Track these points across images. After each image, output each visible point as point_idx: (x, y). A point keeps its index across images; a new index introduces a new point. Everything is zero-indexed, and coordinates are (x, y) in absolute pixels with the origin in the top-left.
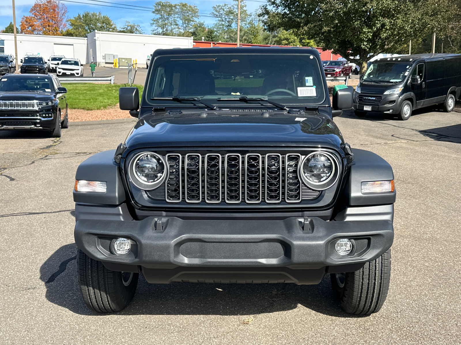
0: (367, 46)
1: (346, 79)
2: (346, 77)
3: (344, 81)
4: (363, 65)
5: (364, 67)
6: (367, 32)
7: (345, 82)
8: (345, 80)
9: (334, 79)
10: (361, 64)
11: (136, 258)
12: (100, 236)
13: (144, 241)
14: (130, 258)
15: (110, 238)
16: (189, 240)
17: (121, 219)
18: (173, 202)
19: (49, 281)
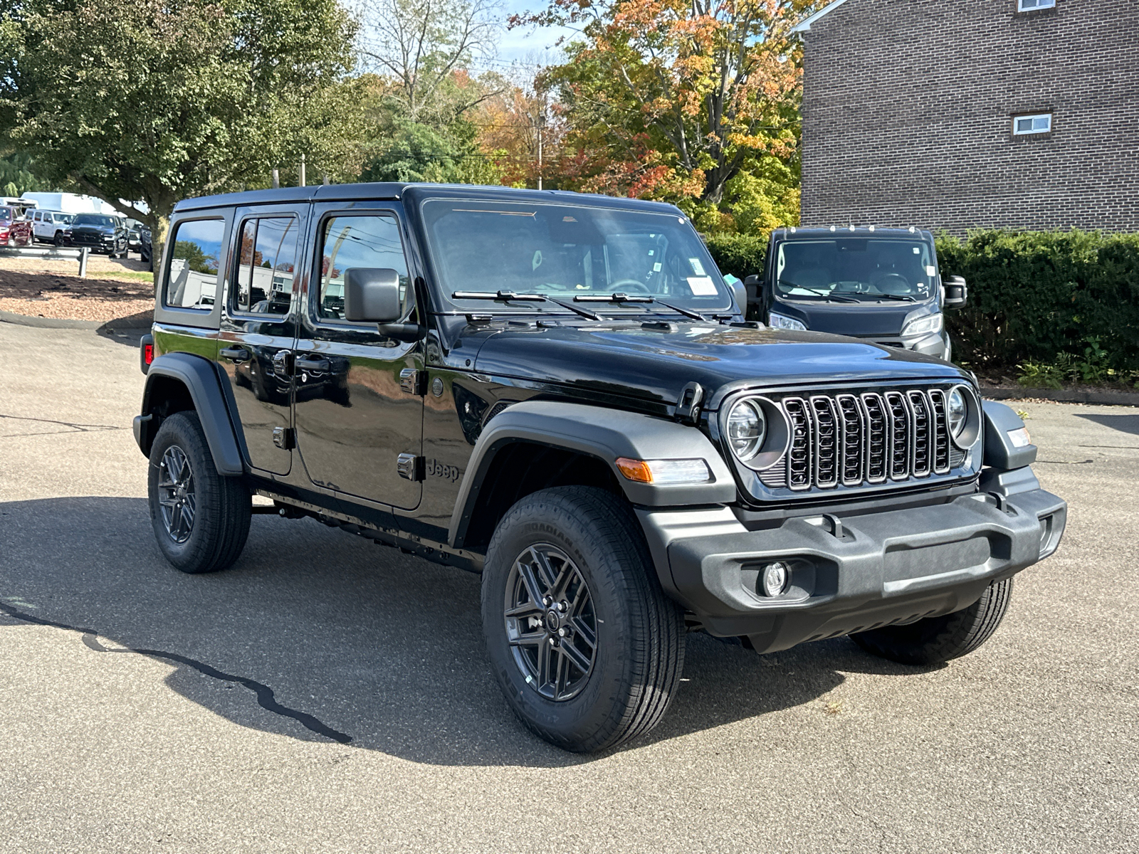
0: (173, 178)
1: (82, 255)
2: (80, 251)
3: (76, 260)
4: (160, 226)
5: (163, 229)
6: (178, 149)
7: (79, 263)
8: (80, 259)
9: (50, 253)
10: (156, 222)
11: (813, 595)
12: (747, 563)
13: (844, 559)
14: (799, 599)
15: (760, 564)
16: (891, 549)
17: (740, 528)
18: (800, 489)
19: (344, 739)
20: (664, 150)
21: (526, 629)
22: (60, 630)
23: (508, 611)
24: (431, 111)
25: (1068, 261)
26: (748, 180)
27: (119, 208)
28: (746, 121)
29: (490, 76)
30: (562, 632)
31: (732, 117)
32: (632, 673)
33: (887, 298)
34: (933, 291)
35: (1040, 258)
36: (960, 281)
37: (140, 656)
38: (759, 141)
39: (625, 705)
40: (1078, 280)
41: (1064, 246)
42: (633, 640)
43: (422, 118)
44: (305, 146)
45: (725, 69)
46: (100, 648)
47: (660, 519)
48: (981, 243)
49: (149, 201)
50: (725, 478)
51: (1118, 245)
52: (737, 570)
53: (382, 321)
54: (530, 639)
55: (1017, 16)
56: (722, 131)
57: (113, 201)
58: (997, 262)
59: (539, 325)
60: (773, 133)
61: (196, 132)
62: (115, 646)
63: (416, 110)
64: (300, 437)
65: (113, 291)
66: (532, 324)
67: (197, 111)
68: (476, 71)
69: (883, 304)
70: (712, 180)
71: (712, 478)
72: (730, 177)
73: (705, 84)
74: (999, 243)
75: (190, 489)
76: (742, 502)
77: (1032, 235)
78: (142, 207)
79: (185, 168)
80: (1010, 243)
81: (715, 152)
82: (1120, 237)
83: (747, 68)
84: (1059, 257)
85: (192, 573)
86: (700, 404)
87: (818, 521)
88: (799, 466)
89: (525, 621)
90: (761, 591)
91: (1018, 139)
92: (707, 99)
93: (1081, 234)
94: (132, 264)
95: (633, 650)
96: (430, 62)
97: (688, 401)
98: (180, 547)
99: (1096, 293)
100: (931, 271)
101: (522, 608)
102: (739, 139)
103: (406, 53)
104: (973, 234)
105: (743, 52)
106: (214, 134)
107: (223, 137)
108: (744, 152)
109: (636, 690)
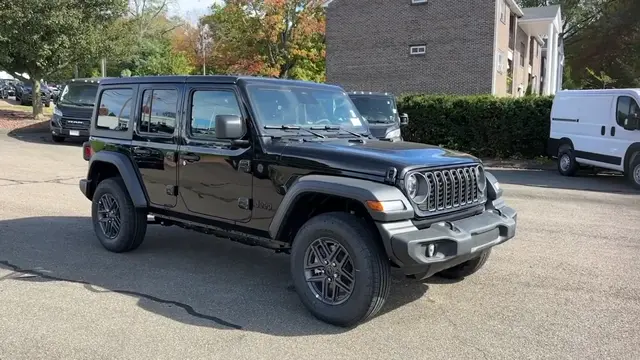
10: (34, 83)
11: (446, 256)
12: (423, 244)
13: (459, 240)
14: (441, 257)
15: (426, 244)
16: (472, 234)
17: (415, 229)
18: (433, 211)
19: (238, 328)
20: (262, 55)
21: (314, 274)
22: (70, 283)
23: (305, 266)
24: (150, 32)
25: (441, 107)
26: (298, 70)
27: (15, 76)
28: (297, 44)
29: (176, 18)
30: (335, 276)
31: (291, 42)
32: (373, 292)
33: (378, 122)
34: (396, 120)
35: (431, 106)
36: (406, 115)
37: (118, 294)
38: (304, 53)
39: (369, 306)
40: (446, 114)
41: (440, 101)
42: (374, 278)
43: (145, 36)
44: (108, 49)
45: (287, 21)
46: (95, 291)
47: (387, 226)
48: (407, 99)
49: (30, 73)
50: (410, 208)
51: (461, 101)
52: (420, 247)
53: (233, 139)
54: (317, 279)
55: (412, 5)
56: (288, 48)
57: (12, 73)
58: (414, 107)
59: (305, 141)
60: (309, 50)
61: (54, 41)
62: (103, 290)
63: (142, 32)
64: (180, 189)
65: (12, 115)
66: (301, 140)
67: (55, 32)
68: (170, 15)
69: (377, 125)
70: (283, 69)
71: (405, 208)
72: (291, 67)
73: (280, 27)
74: (414, 99)
75: (118, 214)
76: (415, 218)
77: (427, 97)
78: (26, 76)
79: (48, 59)
80: (419, 99)
81: (285, 57)
82: (462, 98)
83: (297, 21)
84: (438, 106)
85: (117, 252)
86: (396, 177)
87: (442, 224)
88: (432, 202)
89: (313, 271)
90: (427, 255)
91: (412, 56)
92: (280, 33)
93: (446, 97)
94: (11, 102)
95: (374, 282)
96: (150, 11)
97: (391, 175)
98: (114, 241)
99: (452, 120)
100: (395, 111)
101: (313, 266)
102: (295, 52)
103: (137, 7)
104: (404, 96)
105: (294, 13)
106: (63, 43)
107: (67, 44)
108: (296, 57)
109: (374, 299)
